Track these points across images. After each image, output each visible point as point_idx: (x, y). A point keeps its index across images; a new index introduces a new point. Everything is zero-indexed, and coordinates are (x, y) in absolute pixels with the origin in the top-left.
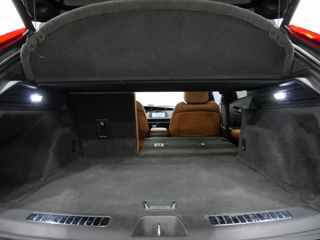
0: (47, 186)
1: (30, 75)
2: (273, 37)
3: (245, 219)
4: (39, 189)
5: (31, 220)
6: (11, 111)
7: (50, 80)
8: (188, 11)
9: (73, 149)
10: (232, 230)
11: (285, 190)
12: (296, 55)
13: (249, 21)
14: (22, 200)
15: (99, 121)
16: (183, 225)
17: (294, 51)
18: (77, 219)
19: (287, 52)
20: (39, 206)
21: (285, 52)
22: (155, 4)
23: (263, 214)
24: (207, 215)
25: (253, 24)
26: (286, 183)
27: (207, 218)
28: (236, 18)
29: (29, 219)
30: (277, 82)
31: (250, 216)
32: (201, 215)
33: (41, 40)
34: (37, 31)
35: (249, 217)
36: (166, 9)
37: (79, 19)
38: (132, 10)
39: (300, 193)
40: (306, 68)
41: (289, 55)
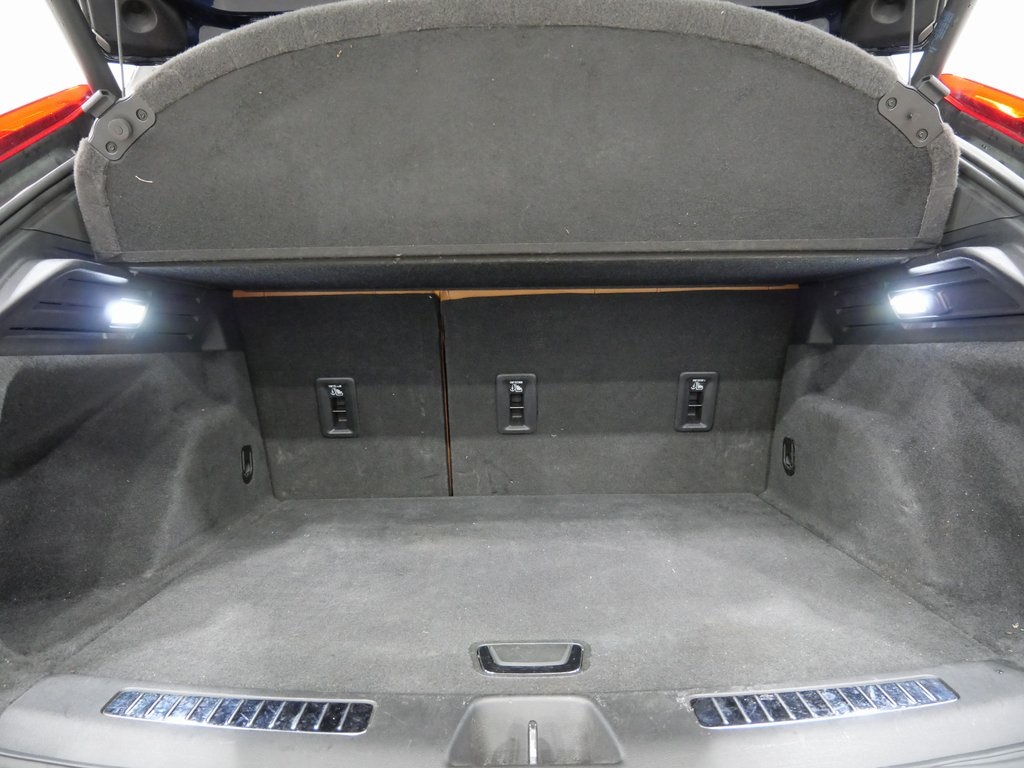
0: (166, 597)
1: (105, 240)
2: (895, 115)
3: (807, 706)
4: (139, 605)
5: (118, 714)
6: (46, 359)
7: (169, 254)
8: (617, 28)
9: (244, 472)
10: (769, 746)
11: (927, 606)
12: (964, 173)
13: (817, 63)
14: (88, 644)
15: (326, 385)
16: (608, 727)
17: (960, 159)
18: (267, 709)
19: (936, 164)
20: (143, 664)
21: (930, 163)
22: (513, 7)
23: (866, 689)
24: (684, 693)
25: (830, 72)
26: (929, 585)
27: (686, 705)
28: (776, 54)
29: (111, 711)
30: (903, 258)
31: (825, 696)
32: (665, 693)
33: (142, 125)
34: (127, 96)
35: (820, 699)
36: (549, 23)
37: (264, 56)
38: (436, 26)
39: (977, 615)
40: (1000, 215)
41: (945, 173)
